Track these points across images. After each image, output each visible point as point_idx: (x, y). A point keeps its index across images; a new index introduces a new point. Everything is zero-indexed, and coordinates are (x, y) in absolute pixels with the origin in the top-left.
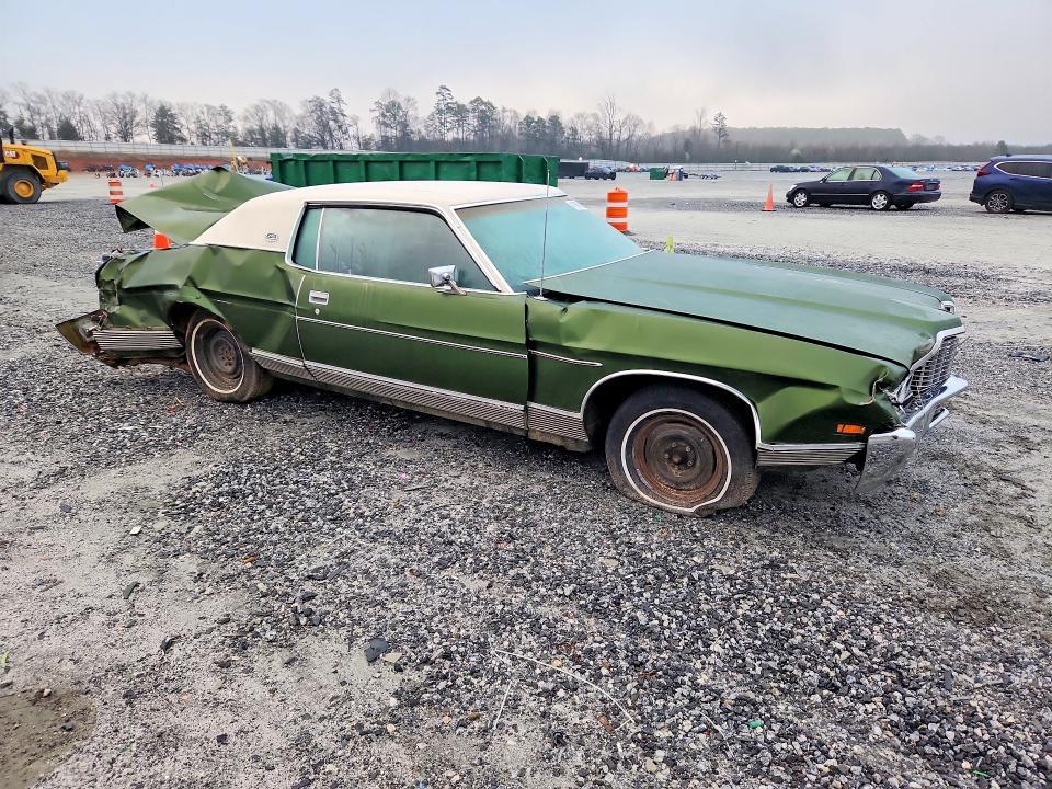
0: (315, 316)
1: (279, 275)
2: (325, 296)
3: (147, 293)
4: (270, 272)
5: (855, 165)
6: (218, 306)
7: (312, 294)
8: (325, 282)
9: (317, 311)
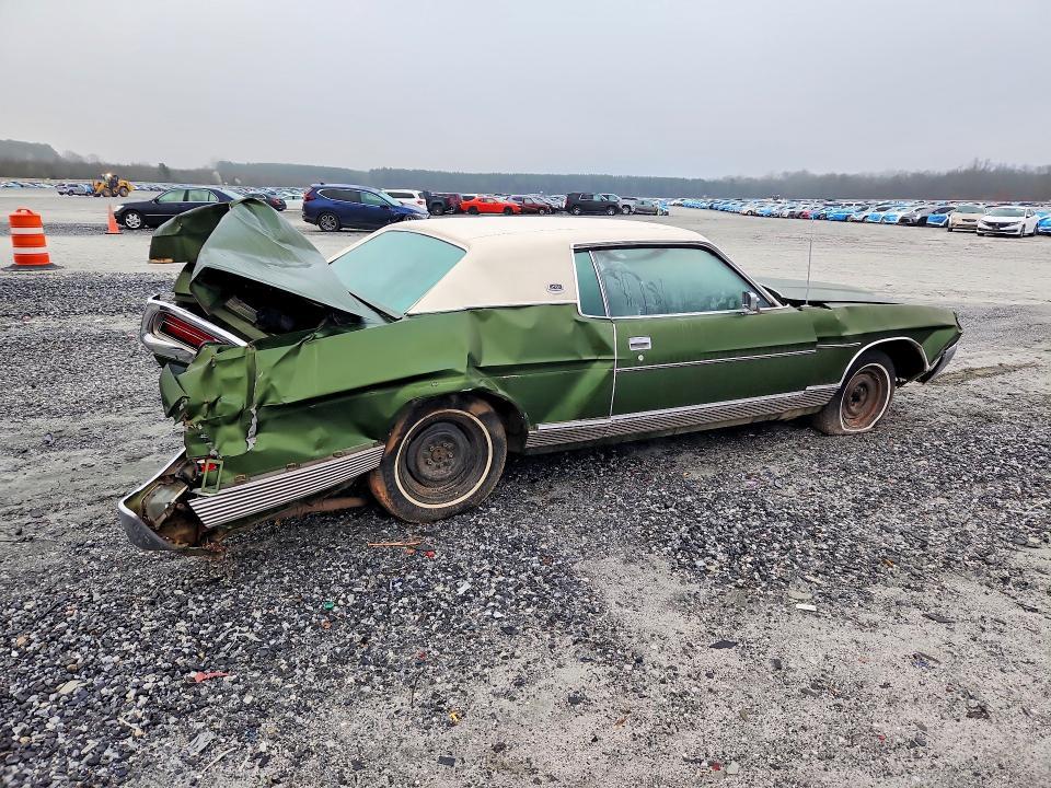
0: (638, 363)
1: (579, 328)
2: (648, 340)
3: (354, 397)
4: (569, 328)
5: (188, 186)
6: (504, 385)
7: (632, 341)
8: (640, 327)
9: (641, 358)
